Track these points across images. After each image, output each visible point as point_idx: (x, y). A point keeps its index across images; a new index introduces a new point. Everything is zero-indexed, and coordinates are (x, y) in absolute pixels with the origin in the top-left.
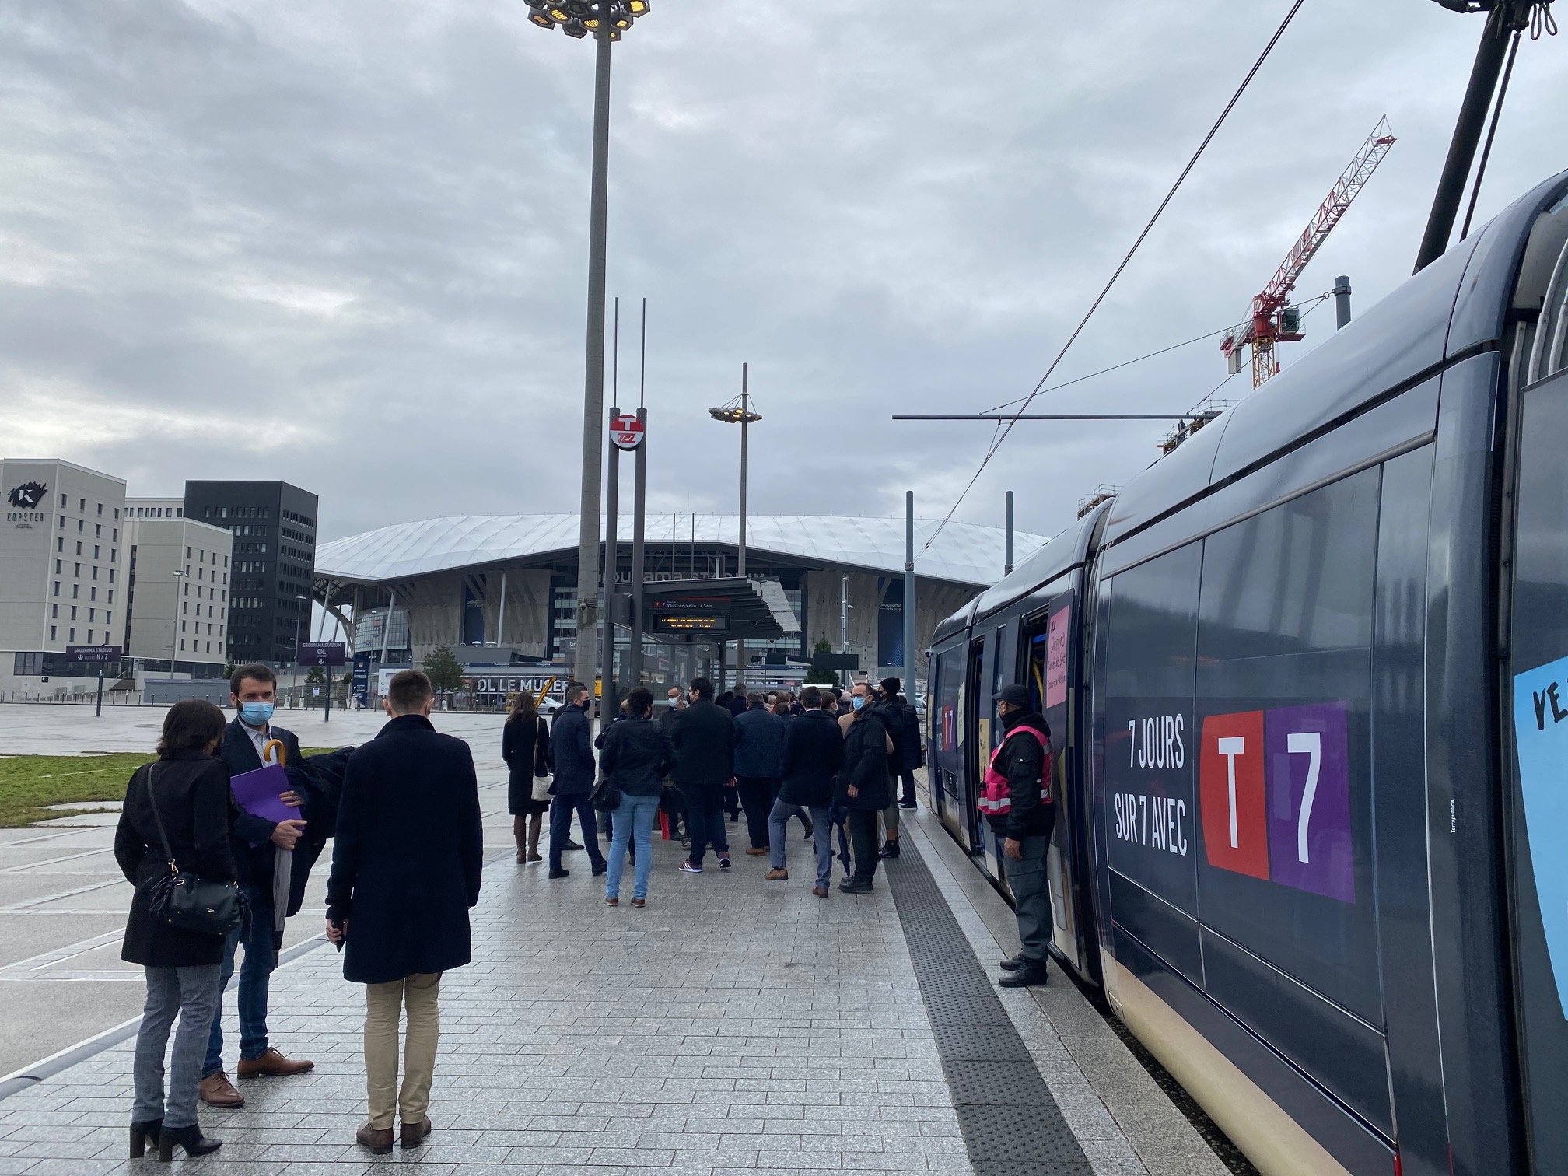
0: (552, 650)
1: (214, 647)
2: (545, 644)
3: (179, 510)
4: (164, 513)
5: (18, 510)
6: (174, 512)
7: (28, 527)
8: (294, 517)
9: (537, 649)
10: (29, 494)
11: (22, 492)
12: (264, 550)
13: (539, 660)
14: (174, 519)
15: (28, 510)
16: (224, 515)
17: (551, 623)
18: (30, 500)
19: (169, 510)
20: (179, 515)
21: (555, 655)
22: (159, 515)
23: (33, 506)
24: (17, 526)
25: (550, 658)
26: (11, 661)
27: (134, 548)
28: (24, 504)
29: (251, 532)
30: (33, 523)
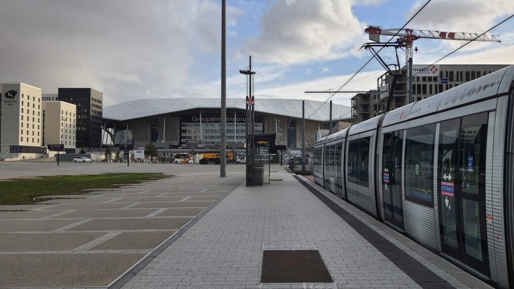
0: (181, 143)
1: (72, 143)
2: (179, 141)
3: (56, 98)
4: (51, 99)
5: (8, 99)
6: (55, 99)
7: (12, 105)
8: (95, 100)
9: (176, 143)
10: (12, 94)
11: (9, 93)
12: (86, 111)
13: (178, 146)
14: (55, 101)
15: (11, 99)
16: (72, 99)
17: (180, 135)
18: (12, 96)
19: (53, 98)
20: (56, 100)
21: (182, 145)
22: (50, 100)
23: (13, 98)
24: (8, 105)
25: (181, 146)
26: (9, 148)
27: (44, 111)
28: (10, 97)
29: (81, 105)
30: (13, 104)
